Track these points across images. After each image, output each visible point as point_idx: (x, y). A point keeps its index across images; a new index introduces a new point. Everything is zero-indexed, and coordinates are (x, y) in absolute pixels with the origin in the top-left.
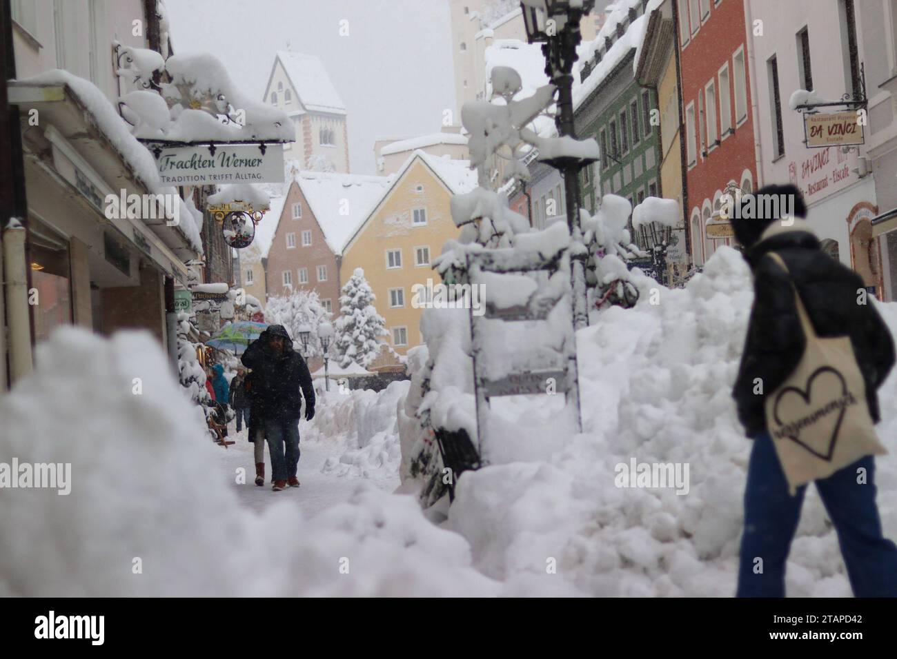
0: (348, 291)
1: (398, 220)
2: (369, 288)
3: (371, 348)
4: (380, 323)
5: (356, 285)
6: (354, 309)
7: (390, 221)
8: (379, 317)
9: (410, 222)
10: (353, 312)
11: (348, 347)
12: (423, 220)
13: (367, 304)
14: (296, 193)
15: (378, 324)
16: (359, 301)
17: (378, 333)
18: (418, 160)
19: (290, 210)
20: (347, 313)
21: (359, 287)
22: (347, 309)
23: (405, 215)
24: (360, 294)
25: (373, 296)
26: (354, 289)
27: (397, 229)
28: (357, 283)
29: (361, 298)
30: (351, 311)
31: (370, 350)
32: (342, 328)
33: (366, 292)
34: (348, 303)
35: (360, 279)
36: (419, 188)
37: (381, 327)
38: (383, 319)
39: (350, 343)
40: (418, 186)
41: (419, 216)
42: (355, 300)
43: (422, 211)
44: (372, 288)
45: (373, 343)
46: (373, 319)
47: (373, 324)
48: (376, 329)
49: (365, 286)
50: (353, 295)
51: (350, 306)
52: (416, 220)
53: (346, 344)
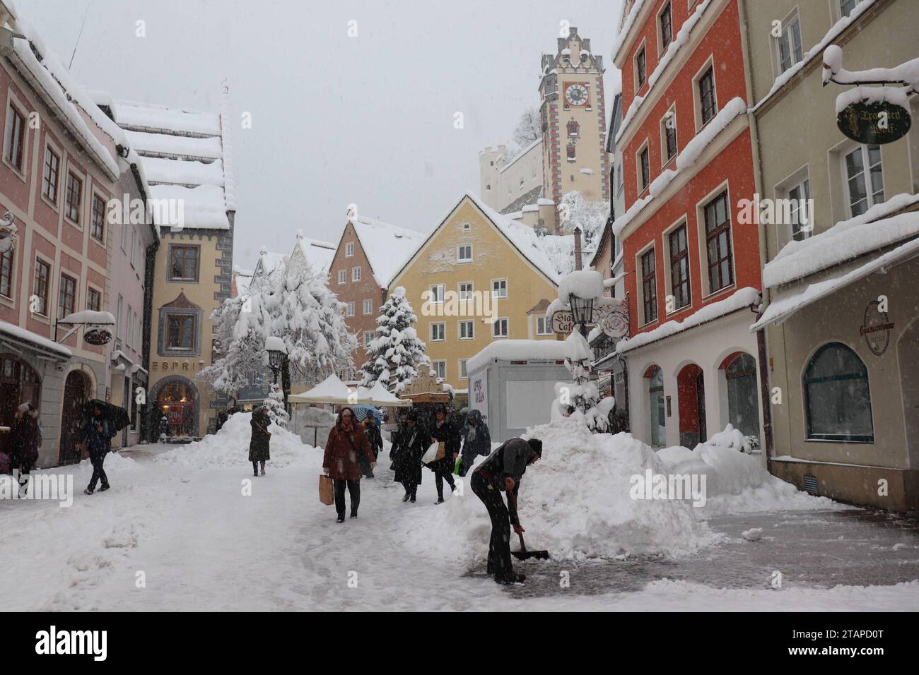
0: (387, 310)
1: (443, 256)
2: (410, 309)
3: (407, 375)
4: (420, 348)
5: (395, 305)
6: (390, 329)
7: (436, 257)
8: (418, 341)
9: (455, 258)
10: (390, 333)
11: (381, 371)
12: (469, 256)
13: (406, 325)
14: (350, 233)
15: (417, 348)
16: (397, 322)
17: (417, 358)
18: (467, 199)
19: (344, 248)
20: (382, 334)
21: (399, 306)
22: (384, 329)
23: (450, 252)
24: (399, 313)
25: (414, 317)
26: (393, 308)
27: (442, 265)
28: (397, 301)
29: (400, 318)
30: (388, 332)
31: (407, 377)
32: (377, 350)
33: (407, 312)
34: (385, 324)
35: (400, 297)
36: (467, 227)
37: (421, 352)
38: (423, 344)
39: (383, 367)
40: (466, 224)
41: (466, 252)
42: (394, 319)
43: (469, 248)
44: (413, 309)
45: (410, 369)
46: (412, 342)
47: (412, 348)
48: (415, 354)
49: (406, 305)
50: (392, 314)
51: (387, 326)
52: (462, 257)
53: (379, 368)
